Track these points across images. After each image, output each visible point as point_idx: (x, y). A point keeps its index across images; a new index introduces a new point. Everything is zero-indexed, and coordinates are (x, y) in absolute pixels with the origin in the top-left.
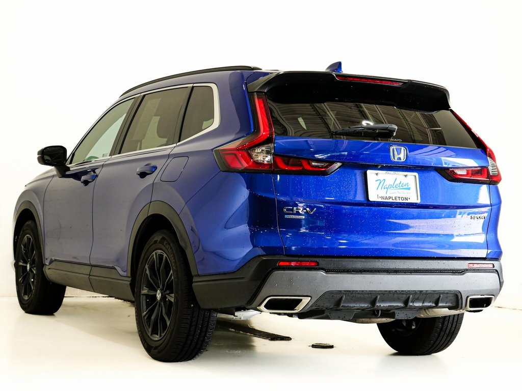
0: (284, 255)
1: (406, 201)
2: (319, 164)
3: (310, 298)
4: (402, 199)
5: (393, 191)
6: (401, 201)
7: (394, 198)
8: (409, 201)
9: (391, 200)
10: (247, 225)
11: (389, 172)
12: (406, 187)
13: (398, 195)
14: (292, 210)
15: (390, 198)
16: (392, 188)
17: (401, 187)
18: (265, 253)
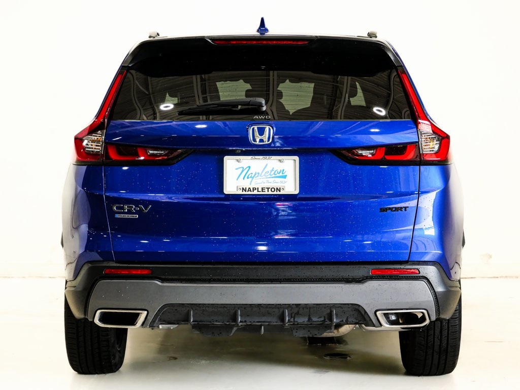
0: (113, 261)
1: (278, 193)
2: (156, 152)
3: (146, 312)
4: (273, 190)
5: (259, 181)
6: (270, 193)
7: (260, 190)
8: (282, 192)
9: (256, 192)
10: (87, 225)
11: (256, 157)
12: (281, 174)
13: (266, 185)
14: (123, 208)
15: (254, 189)
16: (260, 177)
17: (273, 176)
18: (101, 259)
